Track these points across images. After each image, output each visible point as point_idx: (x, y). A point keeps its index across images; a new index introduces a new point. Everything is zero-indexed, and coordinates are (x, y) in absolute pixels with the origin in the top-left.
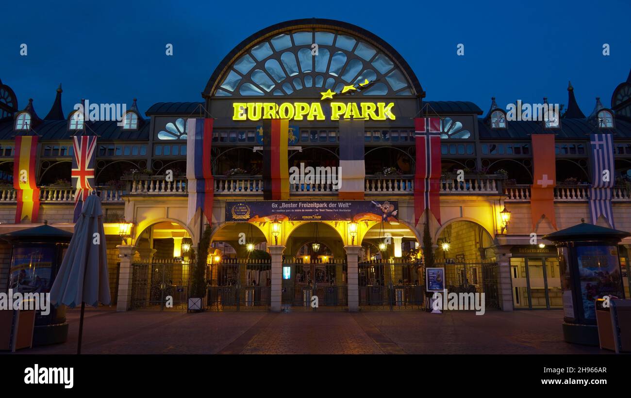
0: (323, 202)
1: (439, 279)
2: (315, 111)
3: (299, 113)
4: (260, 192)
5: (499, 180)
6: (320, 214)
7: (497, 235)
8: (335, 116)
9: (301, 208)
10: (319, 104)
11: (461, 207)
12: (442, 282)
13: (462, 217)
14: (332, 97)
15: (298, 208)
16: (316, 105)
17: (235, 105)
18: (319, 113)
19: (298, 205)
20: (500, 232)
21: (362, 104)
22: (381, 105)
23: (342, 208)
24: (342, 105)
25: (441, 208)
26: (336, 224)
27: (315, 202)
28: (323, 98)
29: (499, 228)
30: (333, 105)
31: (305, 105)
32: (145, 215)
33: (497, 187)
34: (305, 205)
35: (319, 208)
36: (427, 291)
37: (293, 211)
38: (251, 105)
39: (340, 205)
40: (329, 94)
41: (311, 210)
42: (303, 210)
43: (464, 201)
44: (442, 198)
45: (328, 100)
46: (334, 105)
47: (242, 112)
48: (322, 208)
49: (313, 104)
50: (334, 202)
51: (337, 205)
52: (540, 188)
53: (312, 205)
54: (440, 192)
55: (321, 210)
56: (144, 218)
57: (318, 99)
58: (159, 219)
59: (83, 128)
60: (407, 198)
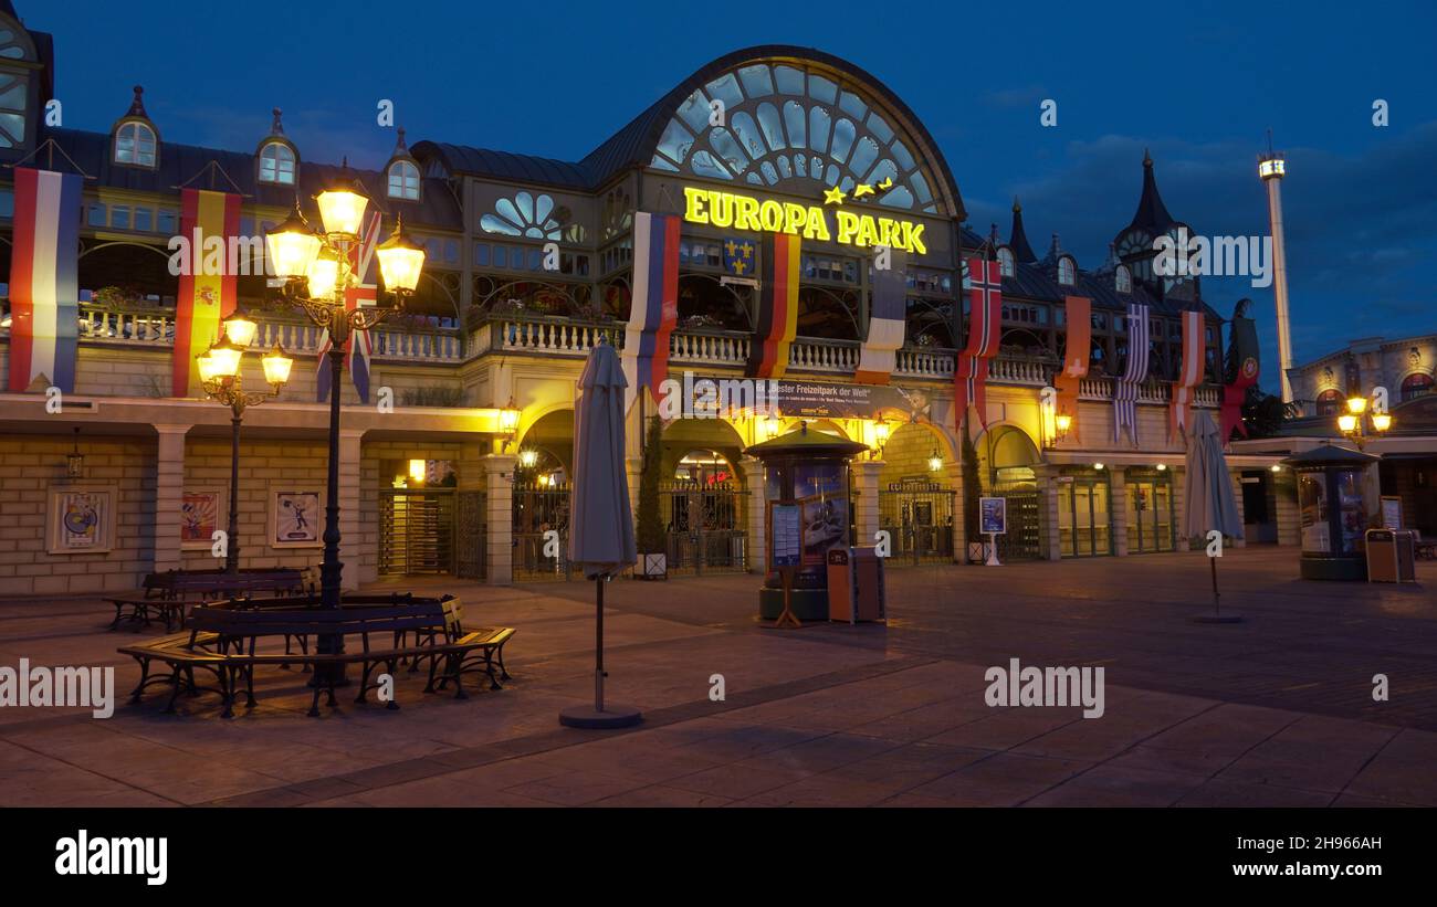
0: (831, 386)
1: (998, 514)
2: (815, 222)
3: (790, 222)
4: (741, 361)
5: (1049, 365)
6: (828, 406)
7: (1045, 449)
8: (844, 238)
9: (800, 395)
10: (820, 210)
11: (1004, 404)
12: (1002, 520)
13: (1004, 419)
14: (840, 202)
15: (795, 394)
16: (816, 213)
17: (688, 191)
18: (820, 227)
19: (795, 390)
20: (1048, 444)
21: (881, 220)
22: (907, 225)
23: (858, 398)
24: (853, 216)
25: (987, 405)
26: (846, 424)
27: (820, 384)
28: (827, 202)
29: (1047, 439)
30: (840, 214)
31: (800, 208)
32: (532, 393)
33: (1044, 377)
34: (806, 390)
35: (826, 396)
36: (981, 532)
37: (787, 398)
38: (715, 197)
39: (856, 392)
40: (835, 195)
41: (814, 399)
42: (803, 399)
43: (1008, 396)
44: (987, 388)
45: (834, 206)
46: (842, 215)
47: (701, 206)
48: (830, 397)
49: (811, 209)
50: (846, 387)
51: (851, 393)
52: (1068, 378)
53: (815, 390)
54: (986, 380)
55: (828, 400)
56: (531, 401)
57: (818, 200)
58: (558, 403)
59: (295, 181)
60: (941, 386)
